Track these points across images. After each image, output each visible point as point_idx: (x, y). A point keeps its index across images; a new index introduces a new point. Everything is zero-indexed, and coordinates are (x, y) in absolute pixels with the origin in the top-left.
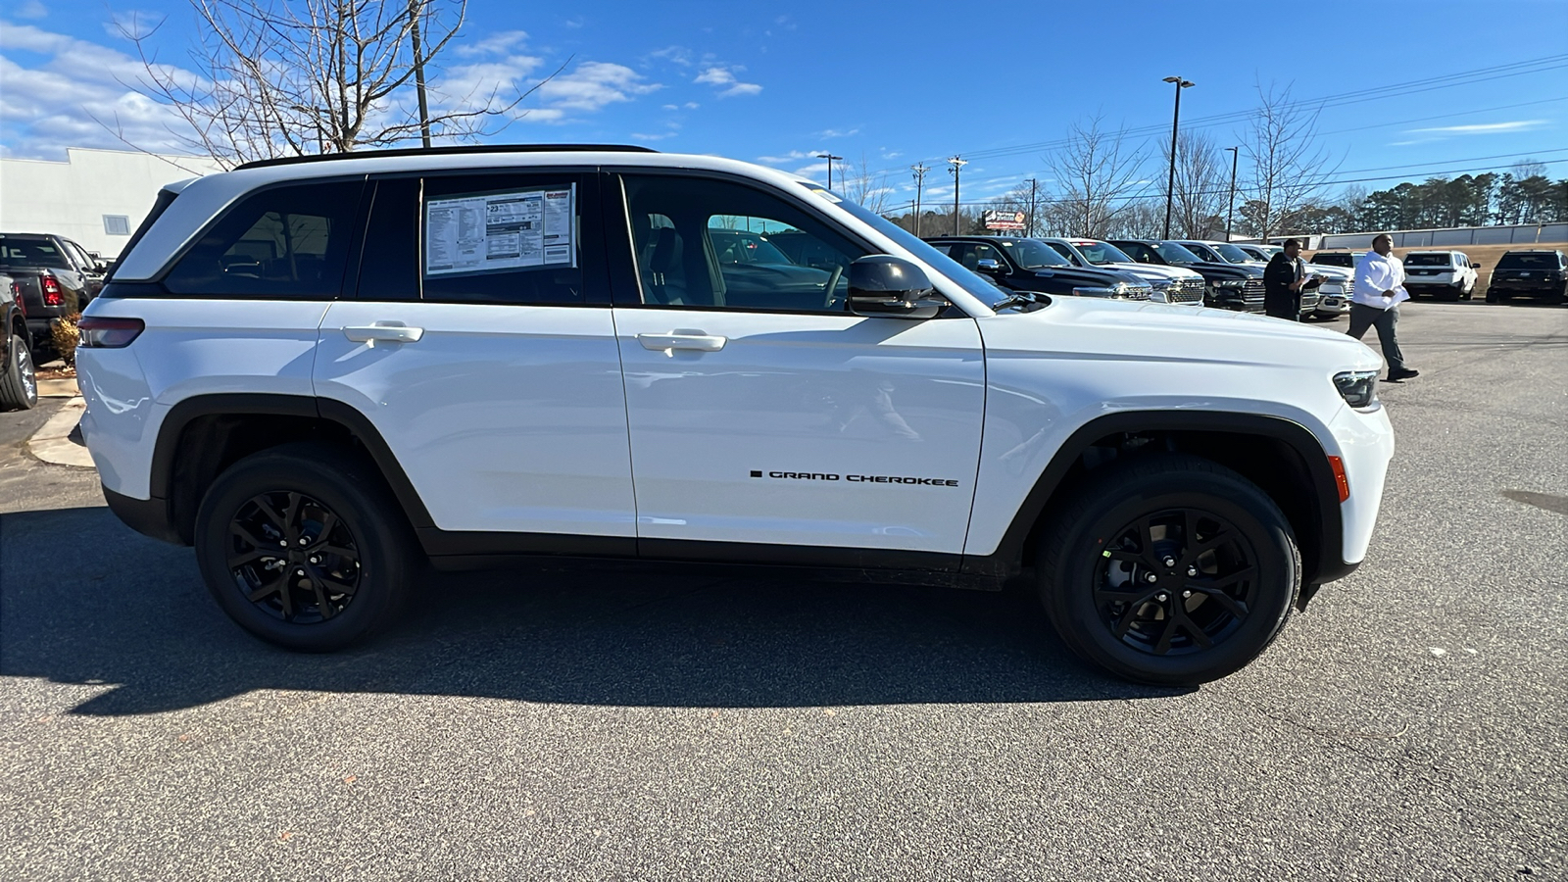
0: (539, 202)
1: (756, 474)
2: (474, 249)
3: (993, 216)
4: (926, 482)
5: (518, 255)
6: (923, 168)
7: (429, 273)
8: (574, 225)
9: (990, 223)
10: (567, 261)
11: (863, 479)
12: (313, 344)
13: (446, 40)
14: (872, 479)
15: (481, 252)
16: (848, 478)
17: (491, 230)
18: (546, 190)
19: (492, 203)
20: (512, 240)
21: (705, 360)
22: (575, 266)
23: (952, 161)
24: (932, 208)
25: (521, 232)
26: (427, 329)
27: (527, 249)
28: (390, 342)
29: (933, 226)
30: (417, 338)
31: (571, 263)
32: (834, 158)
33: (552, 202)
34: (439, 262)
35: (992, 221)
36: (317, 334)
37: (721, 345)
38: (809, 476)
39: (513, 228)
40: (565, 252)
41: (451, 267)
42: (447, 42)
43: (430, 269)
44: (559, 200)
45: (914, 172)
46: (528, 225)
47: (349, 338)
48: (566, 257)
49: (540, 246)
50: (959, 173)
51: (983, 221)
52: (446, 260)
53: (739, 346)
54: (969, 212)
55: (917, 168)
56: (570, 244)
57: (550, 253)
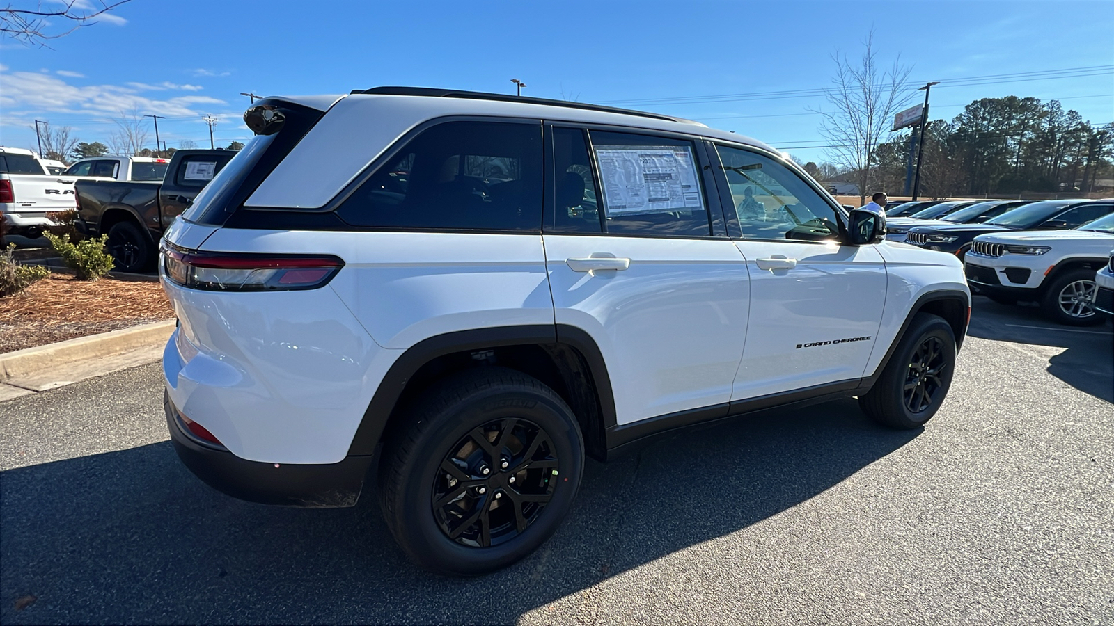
0: (672, 159)
1: (799, 346)
2: (639, 193)
4: (860, 339)
5: (667, 200)
7: (613, 211)
8: (697, 178)
10: (698, 205)
11: (839, 341)
12: (544, 276)
14: (842, 341)
15: (644, 195)
16: (834, 342)
17: (647, 178)
18: (674, 150)
19: (642, 156)
20: (662, 187)
21: (790, 273)
22: (703, 209)
25: (667, 181)
26: (634, 259)
27: (673, 195)
28: (607, 271)
30: (628, 266)
31: (701, 207)
33: (680, 159)
34: (617, 202)
36: (545, 266)
39: (661, 177)
40: (696, 198)
41: (624, 207)
43: (611, 208)
44: (684, 158)
46: (670, 175)
47: (573, 268)
48: (696, 203)
49: (680, 193)
52: (620, 201)
56: (698, 192)
57: (687, 199)
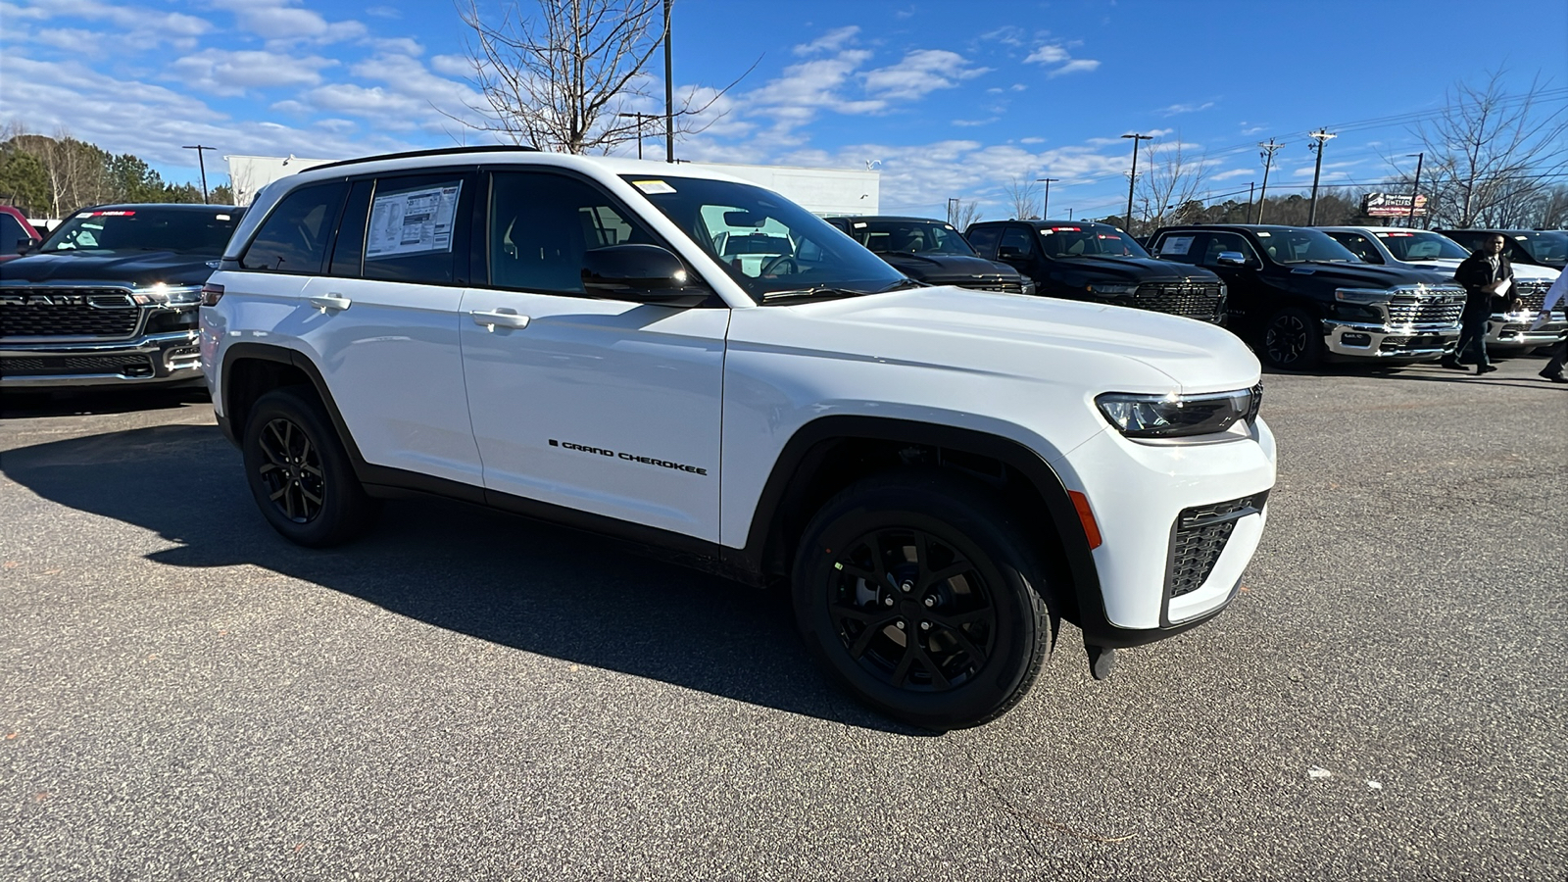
0: (438, 197)
1: (553, 443)
2: (393, 237)
3: (1380, 201)
4: (681, 467)
5: (418, 242)
6: (1274, 145)
7: (368, 255)
8: (455, 216)
9: (1373, 209)
10: (446, 247)
11: (631, 458)
12: (294, 308)
13: (652, 50)
14: (638, 459)
15: (398, 239)
16: (620, 455)
17: (408, 220)
18: (445, 187)
20: (416, 229)
21: (515, 334)
22: (450, 251)
23: (1314, 135)
24: (1297, 192)
25: (423, 222)
26: (353, 301)
27: (424, 236)
28: (332, 310)
29: (1297, 213)
30: (346, 307)
31: (448, 249)
32: (1143, 138)
33: (446, 196)
34: (374, 247)
35: (1377, 206)
36: (298, 301)
37: (525, 324)
38: (591, 450)
39: (419, 219)
40: (445, 239)
41: (379, 251)
42: (654, 51)
43: (367, 253)
44: (450, 195)
45: (1262, 150)
46: (428, 216)
47: (312, 305)
48: (446, 244)
49: (432, 234)
50: (1323, 149)
51: (1364, 205)
52: (378, 246)
53: (537, 324)
54: (1349, 195)
55: (1267, 145)
56: (450, 232)
57: (437, 240)
